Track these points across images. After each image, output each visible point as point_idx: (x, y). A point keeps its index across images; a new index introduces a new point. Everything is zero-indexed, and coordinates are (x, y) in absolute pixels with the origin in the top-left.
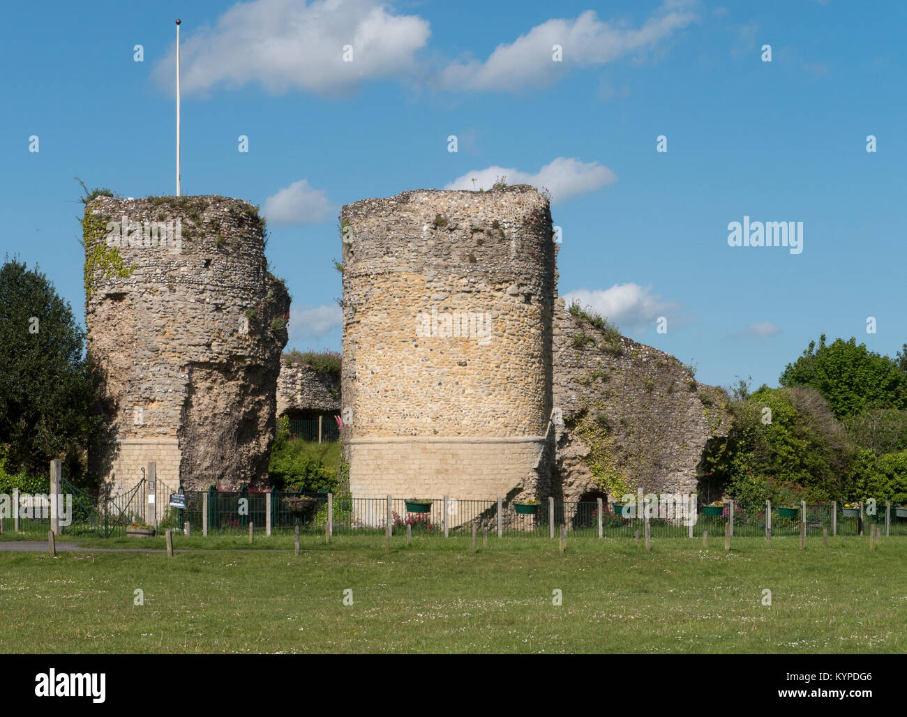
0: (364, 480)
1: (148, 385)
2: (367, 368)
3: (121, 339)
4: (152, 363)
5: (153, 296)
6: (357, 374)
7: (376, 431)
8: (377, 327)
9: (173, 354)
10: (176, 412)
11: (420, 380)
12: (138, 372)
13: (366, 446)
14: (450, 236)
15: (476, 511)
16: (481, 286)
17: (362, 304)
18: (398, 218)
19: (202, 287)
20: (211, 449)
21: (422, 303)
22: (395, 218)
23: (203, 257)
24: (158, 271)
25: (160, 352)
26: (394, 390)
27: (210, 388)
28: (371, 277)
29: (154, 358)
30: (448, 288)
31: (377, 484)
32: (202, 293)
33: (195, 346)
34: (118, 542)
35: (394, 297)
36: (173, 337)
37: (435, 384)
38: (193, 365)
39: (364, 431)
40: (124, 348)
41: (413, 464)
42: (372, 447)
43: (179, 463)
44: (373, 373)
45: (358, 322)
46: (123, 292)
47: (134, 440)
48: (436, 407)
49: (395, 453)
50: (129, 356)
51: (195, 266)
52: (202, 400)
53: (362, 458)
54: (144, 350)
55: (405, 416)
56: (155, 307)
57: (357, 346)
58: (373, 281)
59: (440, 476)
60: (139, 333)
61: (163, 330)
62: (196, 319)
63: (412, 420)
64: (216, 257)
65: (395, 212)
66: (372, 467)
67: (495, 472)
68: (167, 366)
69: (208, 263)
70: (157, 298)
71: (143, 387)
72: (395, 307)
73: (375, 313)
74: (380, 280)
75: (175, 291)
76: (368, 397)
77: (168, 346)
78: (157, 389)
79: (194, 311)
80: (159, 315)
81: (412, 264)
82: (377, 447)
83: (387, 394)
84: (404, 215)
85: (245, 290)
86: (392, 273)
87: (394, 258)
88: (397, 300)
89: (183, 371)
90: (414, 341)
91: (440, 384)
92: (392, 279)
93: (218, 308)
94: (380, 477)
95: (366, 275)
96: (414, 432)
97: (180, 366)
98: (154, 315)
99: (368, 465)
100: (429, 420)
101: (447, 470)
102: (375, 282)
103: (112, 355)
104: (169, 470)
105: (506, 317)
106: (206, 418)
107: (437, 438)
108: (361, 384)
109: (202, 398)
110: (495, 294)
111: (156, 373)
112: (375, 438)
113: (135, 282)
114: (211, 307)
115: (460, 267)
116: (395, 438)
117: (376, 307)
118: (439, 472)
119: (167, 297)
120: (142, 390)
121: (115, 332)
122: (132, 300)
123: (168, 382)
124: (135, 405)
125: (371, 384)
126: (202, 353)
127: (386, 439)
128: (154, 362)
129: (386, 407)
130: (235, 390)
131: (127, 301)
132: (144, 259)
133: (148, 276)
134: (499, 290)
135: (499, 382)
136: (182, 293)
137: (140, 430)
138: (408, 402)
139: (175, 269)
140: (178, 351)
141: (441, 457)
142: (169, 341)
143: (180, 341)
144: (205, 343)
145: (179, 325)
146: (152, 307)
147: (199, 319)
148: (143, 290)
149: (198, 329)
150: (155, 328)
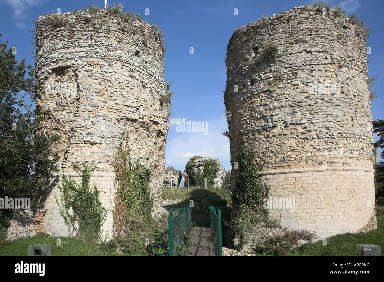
1: (89, 131)
3: (65, 101)
4: (93, 116)
5: (94, 68)
9: (110, 110)
19: (133, 68)
23: (134, 48)
24: (99, 50)
25: (99, 107)
29: (94, 112)
32: (133, 71)
33: (129, 106)
36: (110, 98)
38: (127, 120)
40: (66, 107)
41: (332, 186)
46: (67, 65)
51: (129, 52)
54: (85, 105)
56: (95, 75)
61: (102, 92)
62: (129, 88)
68: (106, 118)
69: (137, 53)
70: (97, 69)
75: (112, 66)
77: (106, 104)
78: (97, 134)
79: (127, 82)
89: (119, 123)
97: (117, 120)
98: (95, 81)
99: (285, 188)
111: (96, 123)
113: (78, 56)
114: (139, 83)
119: (104, 69)
120: (84, 135)
123: (107, 130)
126: (134, 112)
128: (95, 115)
131: (70, 72)
133: (89, 53)
136: (118, 68)
139: (113, 51)
140: (115, 108)
141: (351, 181)
142: (107, 101)
143: (116, 102)
144: (136, 106)
145: (115, 90)
146: (93, 75)
147: (131, 88)
148: (85, 63)
149: (131, 95)
150: (96, 90)
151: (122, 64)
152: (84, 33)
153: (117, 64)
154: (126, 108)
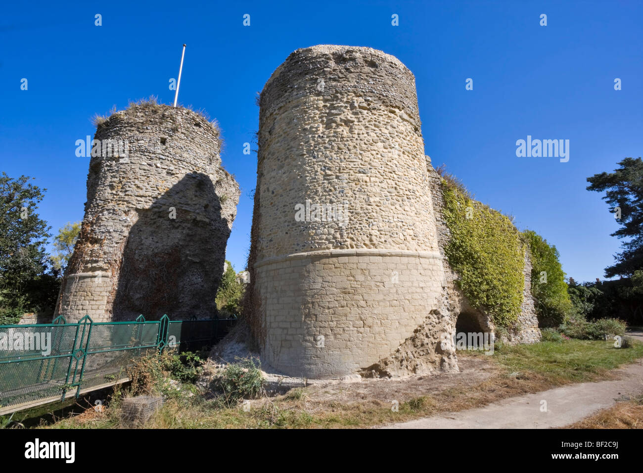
1: (95, 226)
2: (269, 191)
5: (115, 161)
7: (274, 249)
9: (119, 202)
16: (376, 106)
19: (154, 156)
20: (147, 284)
23: (159, 136)
26: (292, 203)
32: (153, 160)
33: (140, 196)
35: (293, 119)
38: (137, 211)
39: (264, 252)
42: (269, 267)
44: (273, 193)
51: (151, 141)
55: (304, 229)
61: (115, 185)
62: (145, 177)
64: (170, 138)
68: (112, 211)
69: (163, 141)
72: (293, 127)
74: (281, 112)
75: (131, 157)
76: (268, 217)
77: (117, 196)
79: (145, 171)
80: (115, 173)
82: (274, 266)
83: (286, 208)
86: (292, 101)
88: (296, 121)
89: (127, 215)
90: (312, 152)
92: (292, 106)
93: (167, 172)
97: (124, 212)
98: (112, 174)
105: (402, 135)
108: (263, 208)
110: (389, 114)
111: (102, 217)
114: (161, 170)
123: (111, 223)
125: (271, 203)
130: (180, 236)
134: (392, 112)
136: (136, 158)
139: (134, 142)
140: (125, 199)
142: (119, 193)
143: (127, 193)
144: (150, 195)
145: (128, 181)
147: (148, 177)
149: (146, 184)
151: (142, 154)
153: (136, 155)
154: (138, 198)
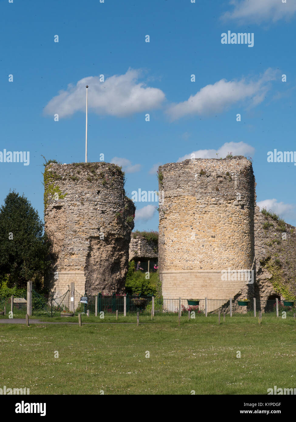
0: (168, 290)
1: (71, 247)
2: (170, 239)
3: (60, 226)
4: (73, 237)
5: (74, 207)
6: (165, 241)
7: (174, 267)
8: (175, 221)
9: (83, 233)
10: (84, 259)
11: (194, 244)
12: (67, 241)
13: (169, 275)
14: (207, 179)
15: (220, 304)
16: (221, 201)
17: (168, 210)
18: (184, 171)
20: (99, 276)
21: (195, 209)
22: (182, 172)
23: (96, 189)
24: (77, 196)
25: (77, 232)
26: (182, 249)
27: (99, 248)
28: (172, 198)
29: (74, 235)
30: (206, 203)
31: (174, 292)
32: (96, 205)
33: (93, 229)
34: (57, 319)
35: (182, 207)
36: (83, 225)
37: (201, 246)
38: (92, 238)
39: (169, 267)
40: (61, 231)
41: (191, 282)
42: (172, 275)
43: (85, 283)
44: (172, 241)
45: (166, 218)
46: (61, 205)
47: (64, 272)
48: (201, 256)
49: (183, 278)
50: (63, 234)
51: (93, 194)
52: (96, 254)
53: (167, 280)
54: (70, 231)
55: (187, 261)
56: (75, 212)
57: (165, 229)
58: (172, 200)
59: (203, 288)
60: (68, 224)
61: (78, 222)
62: (93, 217)
63: (190, 262)
64: (102, 189)
65: (182, 169)
66: (172, 284)
67: (229, 286)
68: (80, 238)
69: (99, 192)
70: (76, 208)
71: (69, 248)
72: (182, 211)
73: (173, 214)
74: (176, 199)
75: (84, 205)
76: (170, 252)
77: (81, 229)
78: (75, 249)
79: (92, 213)
80: (77, 216)
81: (190, 192)
82: (174, 275)
83: (179, 251)
84: (187, 170)
85: (115, 204)
86: (181, 196)
87: (182, 189)
88: (183, 208)
89: (87, 240)
90: (191, 226)
91: (203, 246)
92: (181, 199)
93: (103, 212)
94: (176, 289)
95: (169, 197)
96: (191, 268)
97: (86, 239)
98: (75, 216)
99: (170, 283)
100: (198, 262)
101: (206, 286)
102: (173, 200)
103: (55, 233)
104: (80, 286)
105: (233, 215)
106: (97, 262)
107: (201, 271)
108: (167, 246)
109: (95, 253)
110: (228, 205)
111: (75, 241)
112: (174, 271)
113: (66, 201)
114: (100, 212)
115: (212, 193)
116: (183, 271)
117: (174, 211)
118: (202, 286)
119: (80, 207)
120: (69, 249)
121: (57, 223)
122: (65, 209)
123: (81, 246)
124: (65, 256)
125: (172, 246)
126: (96, 232)
127: (179, 271)
129: (178, 257)
130: (110, 249)
131: (63, 209)
132: (71, 191)
133: (72, 198)
134: (230, 203)
135: (230, 245)
136: (87, 206)
137: (67, 268)
138: (189, 254)
139: (84, 195)
140: (85, 231)
141: (203, 279)
142: (81, 227)
143: (86, 227)
144: (97, 228)
145: (86, 220)
146: (74, 212)
148: (70, 205)
149: (94, 222)
150: (75, 221)
151: (90, 202)
152: (70, 185)
153: (87, 203)
154: (92, 230)
